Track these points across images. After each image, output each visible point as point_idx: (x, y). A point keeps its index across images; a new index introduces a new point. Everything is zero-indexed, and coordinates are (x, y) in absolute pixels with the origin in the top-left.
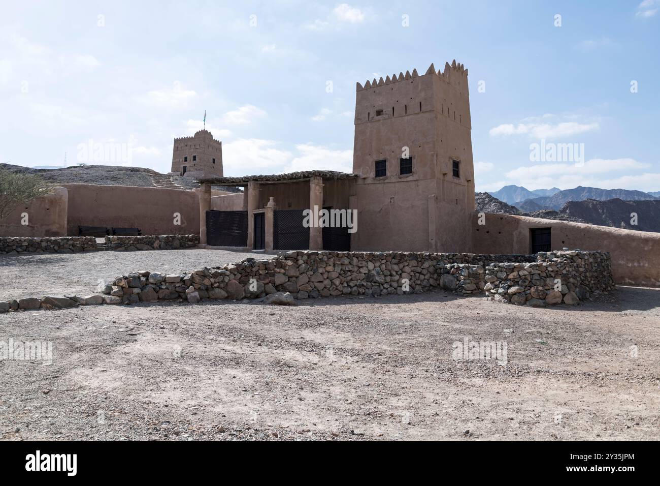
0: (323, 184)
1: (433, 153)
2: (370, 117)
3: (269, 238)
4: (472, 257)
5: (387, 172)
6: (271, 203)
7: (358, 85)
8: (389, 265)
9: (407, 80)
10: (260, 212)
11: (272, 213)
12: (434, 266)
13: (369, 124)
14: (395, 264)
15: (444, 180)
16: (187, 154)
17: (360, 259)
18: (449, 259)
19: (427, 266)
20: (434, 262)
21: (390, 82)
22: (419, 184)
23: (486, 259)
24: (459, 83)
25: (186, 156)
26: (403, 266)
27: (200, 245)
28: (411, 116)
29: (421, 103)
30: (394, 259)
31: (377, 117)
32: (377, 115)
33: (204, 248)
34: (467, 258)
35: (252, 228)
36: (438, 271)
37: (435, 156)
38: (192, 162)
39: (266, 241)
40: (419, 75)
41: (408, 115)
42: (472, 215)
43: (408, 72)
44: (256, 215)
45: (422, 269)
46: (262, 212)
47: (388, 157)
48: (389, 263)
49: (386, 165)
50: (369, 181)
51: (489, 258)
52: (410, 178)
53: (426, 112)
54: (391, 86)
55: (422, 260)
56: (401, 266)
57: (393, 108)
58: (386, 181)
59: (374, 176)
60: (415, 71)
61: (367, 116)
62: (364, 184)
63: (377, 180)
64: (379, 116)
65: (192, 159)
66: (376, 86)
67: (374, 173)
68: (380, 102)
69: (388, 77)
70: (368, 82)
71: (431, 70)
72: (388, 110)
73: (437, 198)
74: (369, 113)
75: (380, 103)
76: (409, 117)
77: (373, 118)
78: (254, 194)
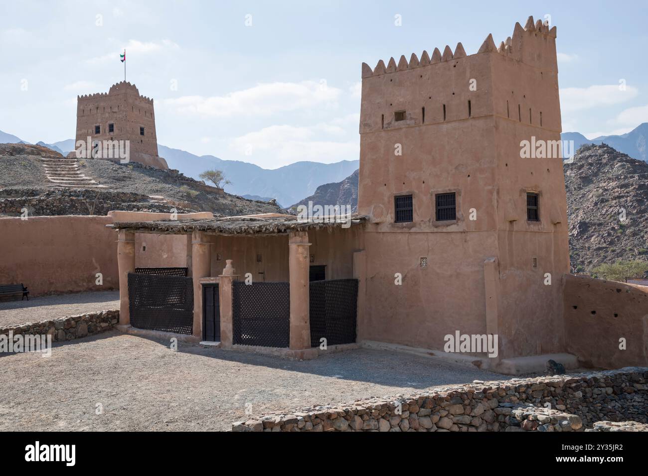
0: (309, 242)
1: (490, 187)
2: (385, 122)
3: (226, 324)
4: (562, 385)
5: (415, 215)
6: (228, 269)
7: (365, 67)
8: (415, 420)
9: (446, 61)
10: (211, 282)
11: (230, 285)
12: (493, 409)
13: (383, 134)
14: (425, 416)
15: (511, 231)
16: (99, 120)
17: (366, 417)
18: (519, 393)
19: (482, 411)
20: (494, 403)
21: (418, 63)
22: (468, 238)
23: (589, 386)
24: (539, 56)
25: (97, 125)
26: (438, 418)
27: (119, 327)
28: (453, 124)
29: (469, 102)
30: (424, 408)
31: (397, 123)
32: (397, 120)
33: (127, 333)
34: (552, 389)
35: (199, 307)
36: (501, 418)
37: (495, 194)
38: (108, 134)
39: (222, 329)
40: (467, 55)
41: (448, 122)
42: (564, 280)
43: (447, 48)
44: (206, 287)
45: (473, 417)
46: (214, 282)
47: (416, 191)
48: (414, 416)
49: (412, 203)
50: (384, 228)
51: (593, 383)
52: (453, 228)
53: (479, 118)
54: (419, 70)
55: (471, 401)
56: (436, 418)
57: (423, 109)
58: (413, 230)
59: (393, 221)
60: (460, 47)
61: (379, 120)
62: (377, 232)
63: (397, 227)
64: (401, 122)
65: (107, 129)
66: (393, 70)
67: (393, 215)
68: (402, 98)
69: (414, 56)
70: (381, 63)
71: (489, 42)
72: (414, 112)
73: (499, 264)
74: (383, 115)
75: (401, 100)
76: (449, 125)
77: (389, 124)
78: (201, 252)
